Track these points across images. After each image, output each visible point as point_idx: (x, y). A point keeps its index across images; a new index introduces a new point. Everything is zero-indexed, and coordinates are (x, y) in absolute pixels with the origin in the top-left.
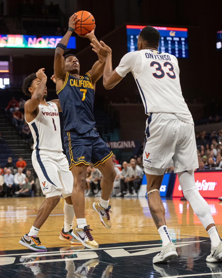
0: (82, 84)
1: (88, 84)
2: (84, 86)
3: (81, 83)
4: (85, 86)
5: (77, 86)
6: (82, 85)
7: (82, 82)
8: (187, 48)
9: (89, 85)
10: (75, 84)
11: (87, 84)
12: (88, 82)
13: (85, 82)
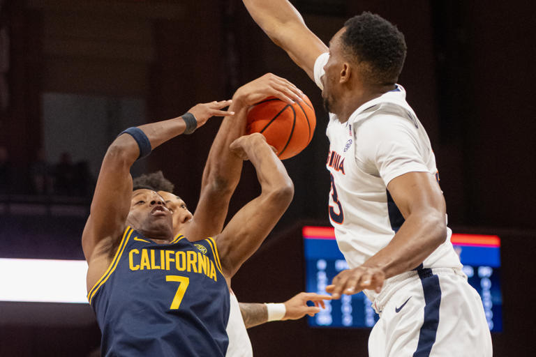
0: (173, 260)
1: (195, 261)
2: (178, 267)
3: (169, 260)
4: (181, 266)
5: (154, 267)
6: (173, 265)
7: (172, 256)
8: (498, 300)
9: (197, 264)
10: (147, 264)
11: (190, 262)
12: (192, 255)
13: (181, 255)
